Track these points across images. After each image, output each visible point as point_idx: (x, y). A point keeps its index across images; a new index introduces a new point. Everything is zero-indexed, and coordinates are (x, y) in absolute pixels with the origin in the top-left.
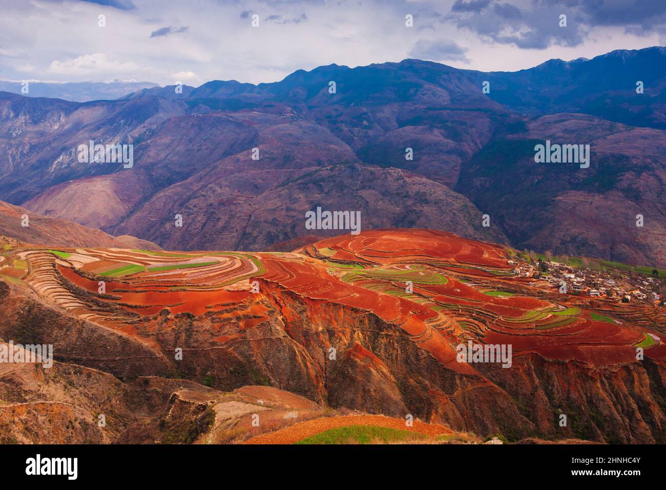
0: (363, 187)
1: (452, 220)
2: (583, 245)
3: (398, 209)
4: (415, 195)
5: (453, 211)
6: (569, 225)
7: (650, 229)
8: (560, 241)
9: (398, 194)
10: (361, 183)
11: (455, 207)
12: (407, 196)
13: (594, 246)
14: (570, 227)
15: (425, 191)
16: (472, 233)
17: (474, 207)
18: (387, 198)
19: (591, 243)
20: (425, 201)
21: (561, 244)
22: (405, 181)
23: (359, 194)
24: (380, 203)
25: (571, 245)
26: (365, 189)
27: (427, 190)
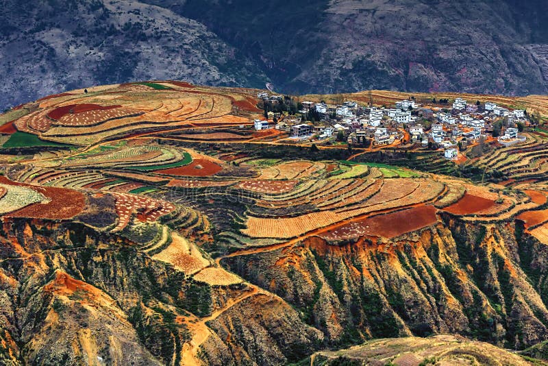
0: (41, 28)
1: (186, 60)
2: (370, 73)
3: (101, 54)
4: (124, 30)
5: (185, 46)
6: (349, 46)
7: (450, 39)
8: (339, 71)
9: (98, 31)
10: (37, 20)
11: (186, 41)
12: (113, 31)
13: (383, 72)
14: (350, 50)
15: (139, 21)
16: (217, 77)
17: (214, 37)
18: (82, 38)
19: (380, 69)
20: (142, 37)
21: (341, 75)
22: (107, 10)
23: (37, 38)
24: (72, 48)
25: (354, 75)
26: (44, 30)
27: (141, 20)
